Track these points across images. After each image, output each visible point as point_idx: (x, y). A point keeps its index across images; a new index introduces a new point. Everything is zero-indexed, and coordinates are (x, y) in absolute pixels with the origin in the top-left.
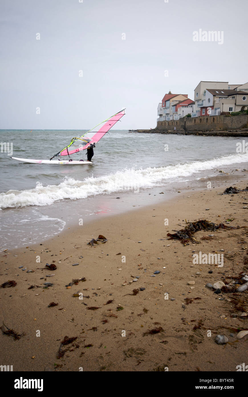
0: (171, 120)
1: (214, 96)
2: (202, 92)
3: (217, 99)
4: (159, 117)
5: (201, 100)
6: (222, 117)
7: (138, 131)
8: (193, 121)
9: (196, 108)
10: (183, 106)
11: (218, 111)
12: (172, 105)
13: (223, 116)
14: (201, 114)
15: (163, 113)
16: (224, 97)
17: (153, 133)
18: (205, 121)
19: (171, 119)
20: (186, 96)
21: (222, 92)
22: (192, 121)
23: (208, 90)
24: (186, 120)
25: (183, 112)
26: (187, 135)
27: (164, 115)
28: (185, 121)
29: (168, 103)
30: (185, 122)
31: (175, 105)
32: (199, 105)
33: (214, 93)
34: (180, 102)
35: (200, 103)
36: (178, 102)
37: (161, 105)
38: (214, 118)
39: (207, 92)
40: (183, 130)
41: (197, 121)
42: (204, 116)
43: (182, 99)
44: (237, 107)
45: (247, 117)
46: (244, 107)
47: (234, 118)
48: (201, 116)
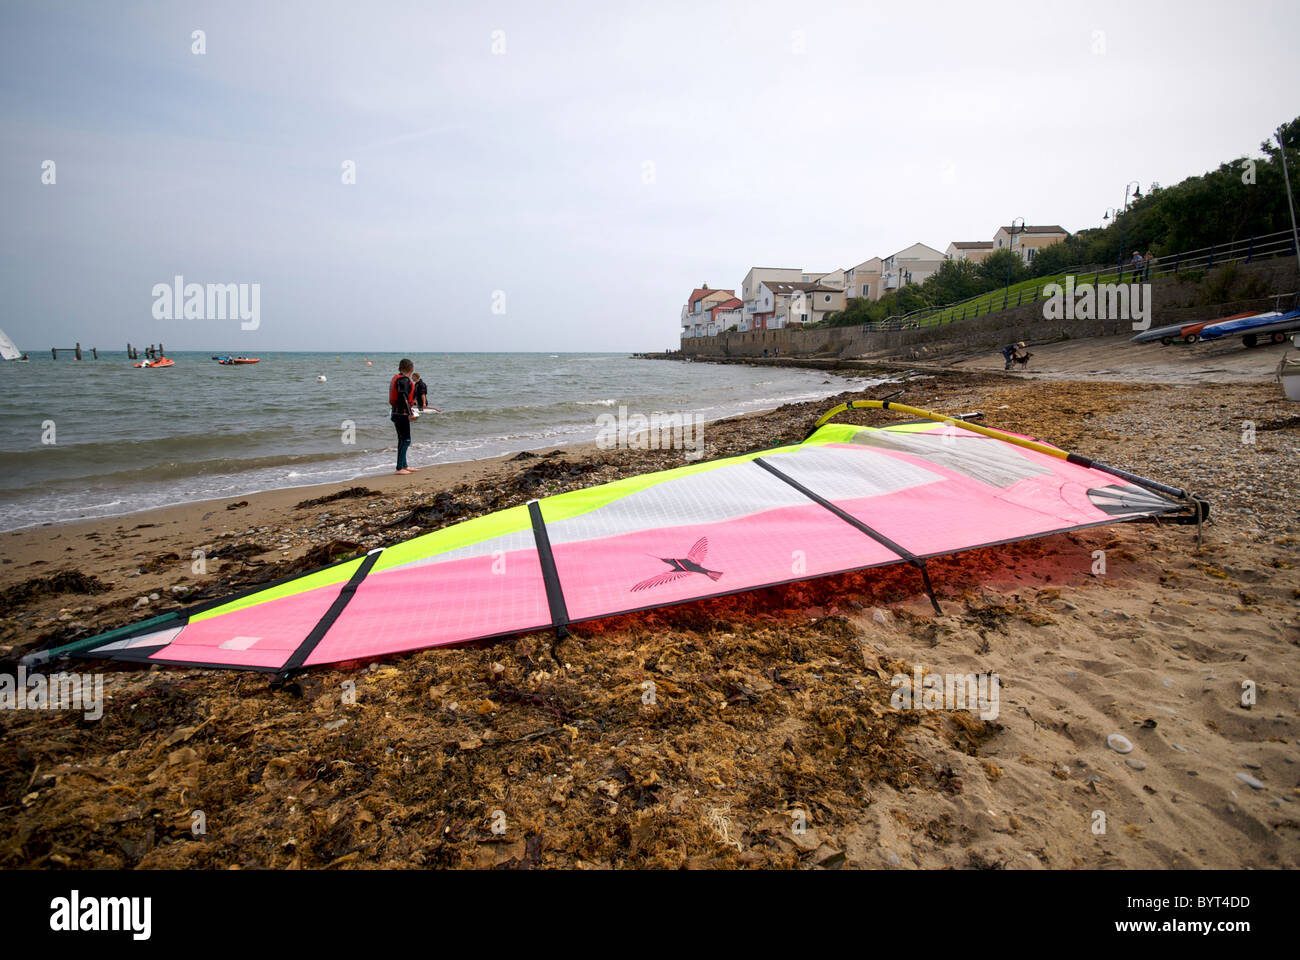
0: (704, 337)
1: (774, 293)
2: (755, 286)
3: (780, 300)
4: (683, 330)
5: (752, 300)
6: (789, 331)
7: (647, 356)
8: (741, 338)
9: (746, 315)
10: (724, 311)
11: (781, 320)
12: (707, 308)
13: (790, 329)
14: (754, 325)
15: (691, 322)
17: (671, 359)
18: (761, 338)
19: (704, 333)
20: (732, 292)
21: (791, 287)
22: (739, 339)
23: (764, 283)
24: (730, 337)
25: (727, 321)
26: (723, 363)
27: (693, 327)
28: (727, 337)
29: (698, 305)
30: (727, 339)
31: (711, 310)
32: (749, 310)
33: (776, 288)
34: (720, 304)
35: (752, 305)
36: (716, 304)
37: (687, 308)
38: (775, 334)
39: (763, 286)
40: (722, 353)
41: (746, 338)
42: (759, 329)
43: (726, 297)
44: (815, 314)
45: (828, 332)
46: (828, 313)
47: (809, 333)
48: (755, 329)
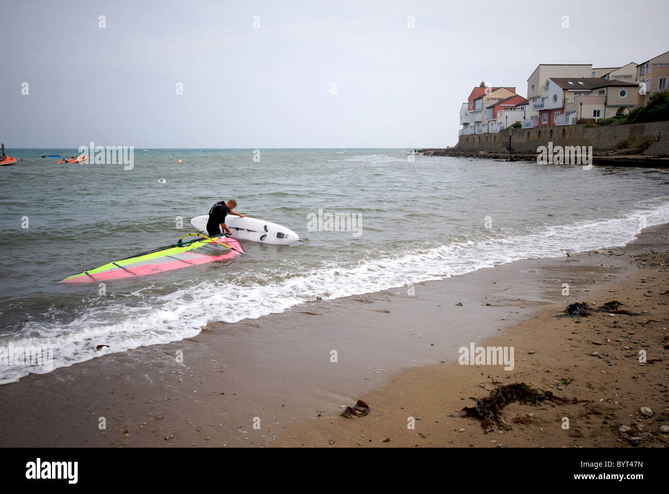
0: (485, 134)
1: (564, 90)
2: (542, 83)
3: (570, 96)
4: (462, 127)
5: (539, 97)
6: (580, 127)
7: (426, 152)
8: (526, 135)
9: (530, 111)
10: (506, 108)
11: (572, 117)
12: (487, 106)
13: (581, 125)
14: (540, 122)
15: (471, 120)
16: (584, 92)
17: (451, 155)
18: (548, 135)
19: (485, 130)
20: (512, 90)
21: (580, 83)
22: (523, 134)
23: (553, 79)
24: (512, 134)
25: (509, 118)
26: (512, 160)
27: (472, 124)
28: (510, 134)
29: (479, 103)
30: (510, 136)
31: (493, 107)
32: (535, 106)
33: (565, 84)
34: (502, 101)
35: (539, 102)
36: (497, 101)
37: (467, 106)
38: (564, 130)
39: (551, 82)
40: (507, 151)
41: (532, 135)
42: (545, 126)
43: (506, 95)
44: (608, 110)
45: (627, 128)
46: (622, 108)
47: (603, 129)
48: (541, 125)
